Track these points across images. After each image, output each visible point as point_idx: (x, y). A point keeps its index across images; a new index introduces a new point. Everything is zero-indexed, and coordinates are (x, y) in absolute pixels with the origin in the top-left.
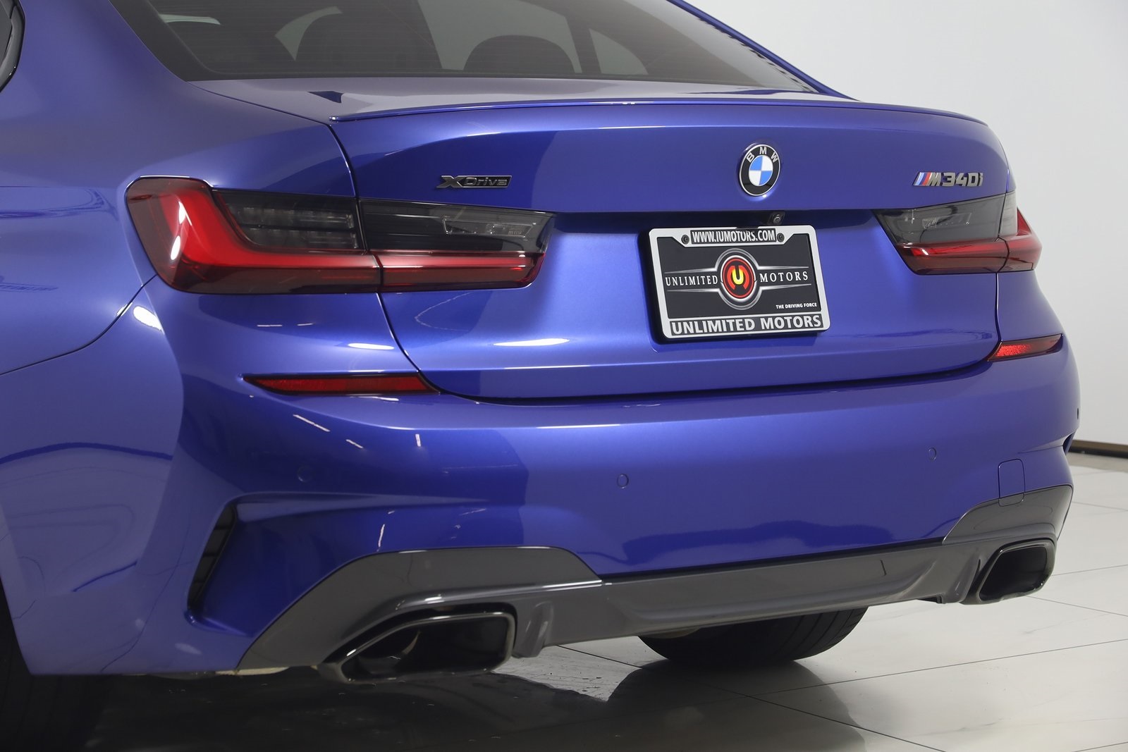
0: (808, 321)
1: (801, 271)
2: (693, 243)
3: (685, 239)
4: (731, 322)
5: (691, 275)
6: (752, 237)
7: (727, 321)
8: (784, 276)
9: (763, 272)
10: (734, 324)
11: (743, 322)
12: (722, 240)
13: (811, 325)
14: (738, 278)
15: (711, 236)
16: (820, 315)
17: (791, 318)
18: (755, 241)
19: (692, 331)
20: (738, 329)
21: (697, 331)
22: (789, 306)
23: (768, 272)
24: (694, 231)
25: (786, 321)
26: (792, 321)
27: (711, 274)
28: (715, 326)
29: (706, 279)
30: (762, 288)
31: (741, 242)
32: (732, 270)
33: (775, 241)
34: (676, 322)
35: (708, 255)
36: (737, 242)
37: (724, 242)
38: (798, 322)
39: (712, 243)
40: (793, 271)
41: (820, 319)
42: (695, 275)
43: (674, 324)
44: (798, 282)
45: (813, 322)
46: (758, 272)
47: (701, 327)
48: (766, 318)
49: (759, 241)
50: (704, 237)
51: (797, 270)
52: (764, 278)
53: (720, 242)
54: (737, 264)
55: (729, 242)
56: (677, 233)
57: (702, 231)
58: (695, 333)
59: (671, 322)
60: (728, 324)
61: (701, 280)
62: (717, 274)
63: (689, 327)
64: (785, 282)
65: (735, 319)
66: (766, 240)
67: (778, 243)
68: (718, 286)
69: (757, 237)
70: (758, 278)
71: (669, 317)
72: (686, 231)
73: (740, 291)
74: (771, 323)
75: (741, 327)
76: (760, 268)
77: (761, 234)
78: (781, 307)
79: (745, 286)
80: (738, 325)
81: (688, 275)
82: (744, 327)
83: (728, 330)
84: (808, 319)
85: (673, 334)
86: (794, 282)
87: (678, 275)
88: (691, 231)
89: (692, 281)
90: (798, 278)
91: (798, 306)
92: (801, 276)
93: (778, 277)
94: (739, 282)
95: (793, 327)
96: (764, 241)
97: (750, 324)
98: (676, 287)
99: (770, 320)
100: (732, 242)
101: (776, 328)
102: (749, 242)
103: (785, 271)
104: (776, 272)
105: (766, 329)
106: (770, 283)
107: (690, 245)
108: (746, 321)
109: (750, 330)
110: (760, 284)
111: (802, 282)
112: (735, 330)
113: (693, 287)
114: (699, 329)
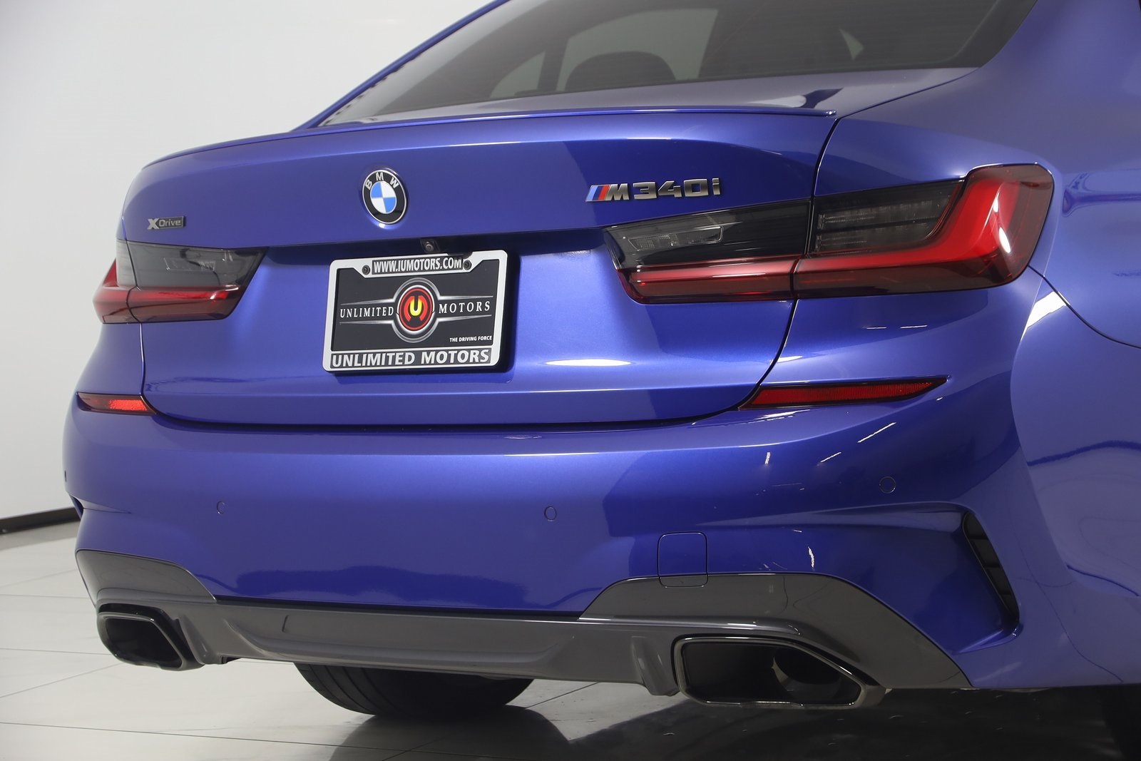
0: (474, 356)
1: (483, 301)
2: (373, 273)
3: (366, 270)
4: (391, 355)
5: (367, 306)
6: (436, 265)
7: (388, 354)
8: (465, 307)
9: (443, 302)
10: (394, 358)
11: (403, 356)
12: (403, 270)
13: (477, 360)
14: (416, 308)
15: (392, 266)
16: (490, 349)
17: (456, 352)
18: (439, 270)
19: (350, 364)
20: (397, 363)
21: (356, 364)
22: (463, 339)
23: (449, 302)
24: (376, 261)
25: (449, 356)
26: (456, 355)
27: (388, 305)
28: (374, 359)
29: (381, 311)
30: (439, 320)
31: (424, 270)
32: (412, 300)
33: (461, 269)
34: (337, 355)
35: (388, 286)
36: (419, 270)
37: (406, 272)
38: (463, 356)
39: (392, 272)
40: (475, 301)
41: (489, 353)
42: (371, 306)
43: (335, 357)
44: (479, 313)
45: (480, 357)
46: (438, 302)
47: (360, 361)
48: (428, 352)
49: (443, 269)
50: (385, 267)
51: (479, 300)
52: (443, 309)
53: (401, 272)
54: (416, 294)
55: (411, 271)
56: (357, 264)
57: (383, 261)
58: (353, 366)
59: (332, 355)
60: (387, 358)
61: (376, 311)
62: (394, 305)
63: (349, 361)
64: (465, 313)
65: (396, 352)
66: (451, 267)
67: (464, 270)
68: (393, 318)
69: (441, 265)
70: (437, 308)
71: (332, 350)
72: (368, 262)
73: (415, 322)
74: (433, 358)
75: (400, 361)
76: (440, 298)
77: (447, 262)
78: (455, 340)
79: (422, 318)
80: (398, 358)
81: (363, 306)
82: (403, 361)
83: (387, 364)
84: (475, 354)
85: (332, 367)
86: (474, 313)
87: (353, 307)
88: (373, 261)
89: (367, 313)
90: (479, 308)
91: (472, 339)
92: (483, 307)
93: (459, 307)
94: (415, 313)
95: (456, 361)
96: (449, 269)
97: (410, 358)
98: (350, 319)
99: (433, 354)
100: (414, 271)
101: (436, 363)
102: (433, 270)
103: (466, 301)
104: (457, 302)
105: (425, 364)
106: (448, 314)
107: (370, 275)
108: (407, 354)
109: (408, 364)
110: (438, 315)
111: (483, 312)
112: (393, 364)
113: (367, 319)
114: (358, 363)
